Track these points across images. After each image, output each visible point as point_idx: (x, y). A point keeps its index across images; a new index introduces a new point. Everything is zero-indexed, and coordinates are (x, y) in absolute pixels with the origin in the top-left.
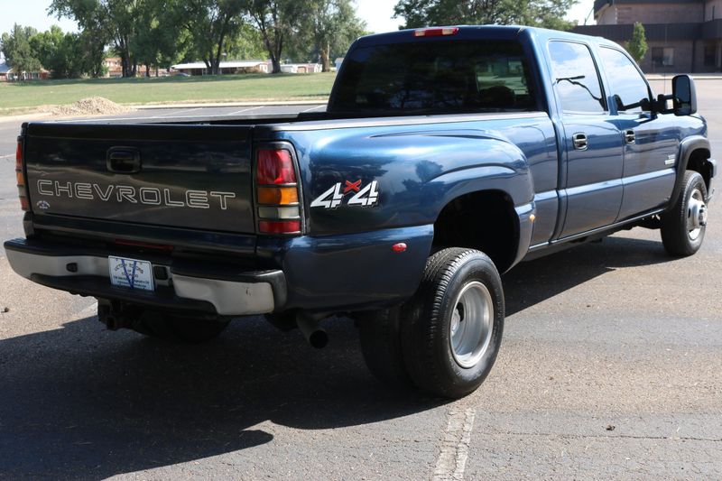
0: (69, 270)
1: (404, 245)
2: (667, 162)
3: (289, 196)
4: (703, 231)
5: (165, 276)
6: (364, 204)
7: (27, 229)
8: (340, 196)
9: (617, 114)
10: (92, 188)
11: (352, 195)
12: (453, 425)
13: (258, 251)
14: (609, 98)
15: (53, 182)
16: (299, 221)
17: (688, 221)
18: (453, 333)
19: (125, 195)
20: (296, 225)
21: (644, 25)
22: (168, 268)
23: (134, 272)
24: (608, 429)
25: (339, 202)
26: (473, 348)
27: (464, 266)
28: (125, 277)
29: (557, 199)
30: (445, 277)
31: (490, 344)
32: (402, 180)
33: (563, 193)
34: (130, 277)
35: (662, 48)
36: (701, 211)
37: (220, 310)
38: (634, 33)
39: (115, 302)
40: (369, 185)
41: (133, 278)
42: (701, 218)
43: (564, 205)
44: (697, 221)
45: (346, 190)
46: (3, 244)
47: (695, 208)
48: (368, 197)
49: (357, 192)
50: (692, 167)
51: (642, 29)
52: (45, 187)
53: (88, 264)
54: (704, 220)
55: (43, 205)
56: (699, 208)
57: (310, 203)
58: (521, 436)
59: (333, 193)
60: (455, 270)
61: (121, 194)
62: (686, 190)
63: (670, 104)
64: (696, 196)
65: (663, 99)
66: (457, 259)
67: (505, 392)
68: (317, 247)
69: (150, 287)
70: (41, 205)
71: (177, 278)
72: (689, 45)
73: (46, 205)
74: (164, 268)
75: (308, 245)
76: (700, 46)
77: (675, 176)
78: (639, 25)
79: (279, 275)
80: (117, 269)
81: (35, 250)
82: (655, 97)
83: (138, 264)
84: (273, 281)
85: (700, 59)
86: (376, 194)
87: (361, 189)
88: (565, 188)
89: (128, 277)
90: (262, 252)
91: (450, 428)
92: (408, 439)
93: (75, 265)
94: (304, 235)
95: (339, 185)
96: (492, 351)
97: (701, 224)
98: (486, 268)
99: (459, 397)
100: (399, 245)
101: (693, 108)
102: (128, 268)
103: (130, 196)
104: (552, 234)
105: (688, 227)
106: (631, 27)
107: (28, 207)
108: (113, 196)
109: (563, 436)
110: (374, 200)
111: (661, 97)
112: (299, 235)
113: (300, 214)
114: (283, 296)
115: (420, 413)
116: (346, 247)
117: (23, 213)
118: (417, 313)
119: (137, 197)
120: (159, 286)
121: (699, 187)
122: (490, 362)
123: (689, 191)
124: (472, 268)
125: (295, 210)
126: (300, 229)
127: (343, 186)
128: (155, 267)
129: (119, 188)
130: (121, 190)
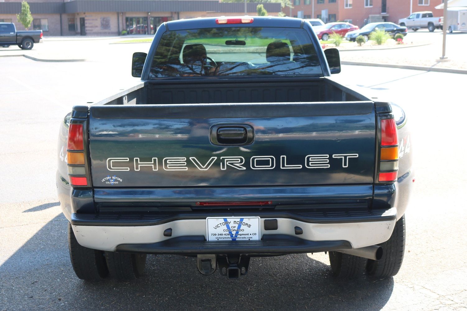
0: (164, 235)
6: (408, 152)
10: (188, 161)
11: (405, 147)
15: (132, 159)
19: (232, 164)
21: (28, 3)
23: (239, 228)
25: (403, 153)
34: (234, 233)
35: (40, 19)
38: (22, 9)
40: (408, 138)
41: (237, 233)
48: (408, 147)
51: (28, 6)
55: (111, 180)
61: (226, 163)
69: (256, 238)
70: (108, 181)
72: (57, 17)
74: (276, 220)
76: (65, 17)
78: (25, 3)
80: (216, 227)
83: (245, 220)
85: (66, 27)
86: (409, 144)
87: (407, 142)
89: (230, 232)
93: (171, 230)
95: (403, 141)
102: (232, 225)
103: (238, 165)
106: (19, 5)
108: (216, 166)
119: (246, 165)
120: (267, 235)
128: (265, 220)
129: (224, 159)
130: (226, 160)
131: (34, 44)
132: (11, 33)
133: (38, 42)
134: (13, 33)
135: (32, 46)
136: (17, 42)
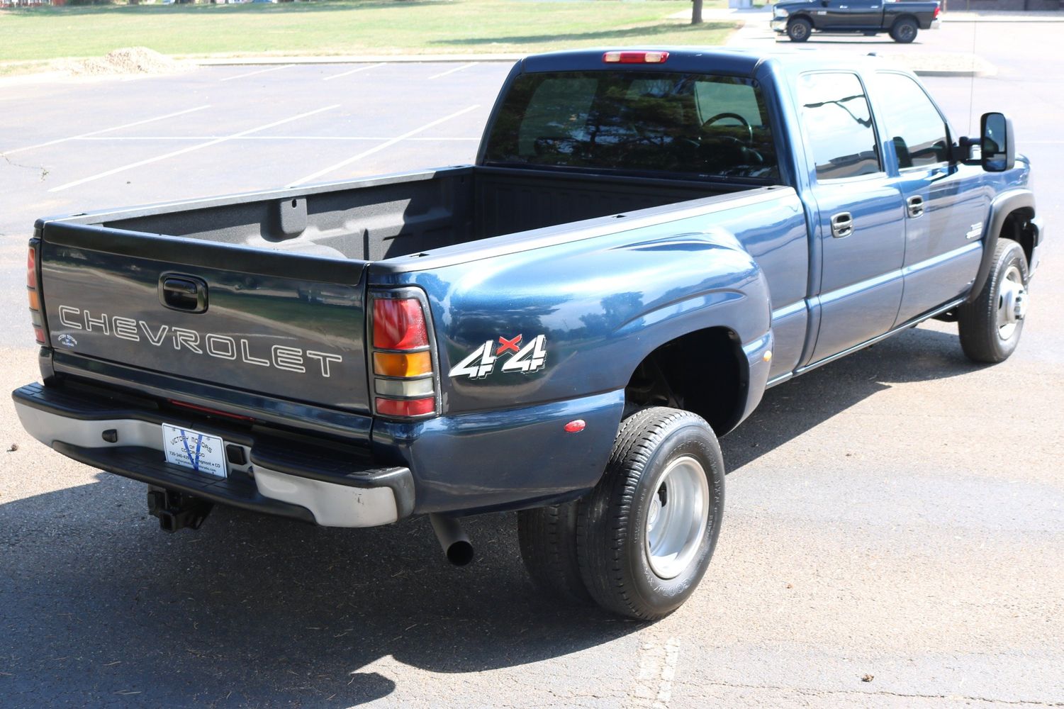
0: (105, 439)
1: (581, 423)
2: (970, 235)
3: (418, 364)
4: (1020, 326)
5: (243, 461)
6: (525, 368)
7: (44, 368)
8: (492, 359)
9: (897, 175)
10: (138, 326)
11: (507, 357)
12: (648, 668)
13: (374, 436)
14: (886, 143)
15: (82, 311)
16: (434, 398)
17: (999, 314)
18: (650, 528)
19: (185, 341)
20: (429, 404)
22: (248, 449)
23: (198, 449)
24: (865, 680)
25: (489, 368)
26: (679, 545)
27: (667, 439)
28: (186, 454)
29: (806, 311)
30: (639, 457)
31: (703, 541)
32: (580, 316)
33: (814, 302)
34: (194, 456)
36: (1018, 300)
37: (321, 520)
39: (173, 493)
40: (533, 341)
41: (197, 457)
42: (1017, 309)
43: (815, 320)
44: (1012, 314)
45: (500, 350)
46: (11, 392)
47: (1009, 295)
48: (531, 358)
49: (515, 353)
50: (1007, 232)
52: (70, 317)
53: (132, 430)
54: (1022, 313)
55: (66, 339)
56: (1015, 295)
57: (448, 372)
58: (741, 691)
59: (482, 355)
60: (654, 447)
61: (180, 339)
62: (997, 270)
63: (977, 153)
64: (1011, 277)
65: (966, 143)
66: (657, 430)
67: (722, 610)
68: (456, 429)
69: (221, 472)
70: (64, 340)
71: (260, 471)
73: (71, 342)
74: (242, 448)
75: (445, 427)
77: (981, 251)
79: (404, 476)
80: (174, 442)
81: (57, 409)
82: (955, 140)
83: (204, 439)
84: (395, 485)
86: (543, 353)
87: (522, 347)
88: (818, 295)
89: (190, 455)
90: (382, 438)
91: (643, 674)
92: (583, 692)
93: (114, 431)
94: (440, 416)
95: (489, 344)
96: (706, 549)
97: (1017, 317)
98: (699, 438)
99: (658, 618)
100: (575, 423)
101: (1009, 162)
102: (190, 443)
103: (192, 344)
104: (797, 362)
105: (998, 323)
107: (45, 339)
108: (168, 340)
109: (800, 692)
110: (540, 362)
111: (963, 140)
112: (433, 417)
113: (434, 388)
114: (409, 503)
115: (602, 646)
116: (503, 427)
117: (39, 347)
118: (600, 508)
119: (202, 346)
120: (234, 471)
121: (1017, 263)
122: (702, 566)
123: (1001, 272)
124: (680, 441)
125: (428, 383)
126: (435, 409)
127: (496, 345)
128: (229, 445)
129: (176, 331)
130: (178, 333)
131: (920, 32)
132: (873, 7)
133: (927, 27)
134: (876, 7)
135: (915, 35)
136: (884, 27)
